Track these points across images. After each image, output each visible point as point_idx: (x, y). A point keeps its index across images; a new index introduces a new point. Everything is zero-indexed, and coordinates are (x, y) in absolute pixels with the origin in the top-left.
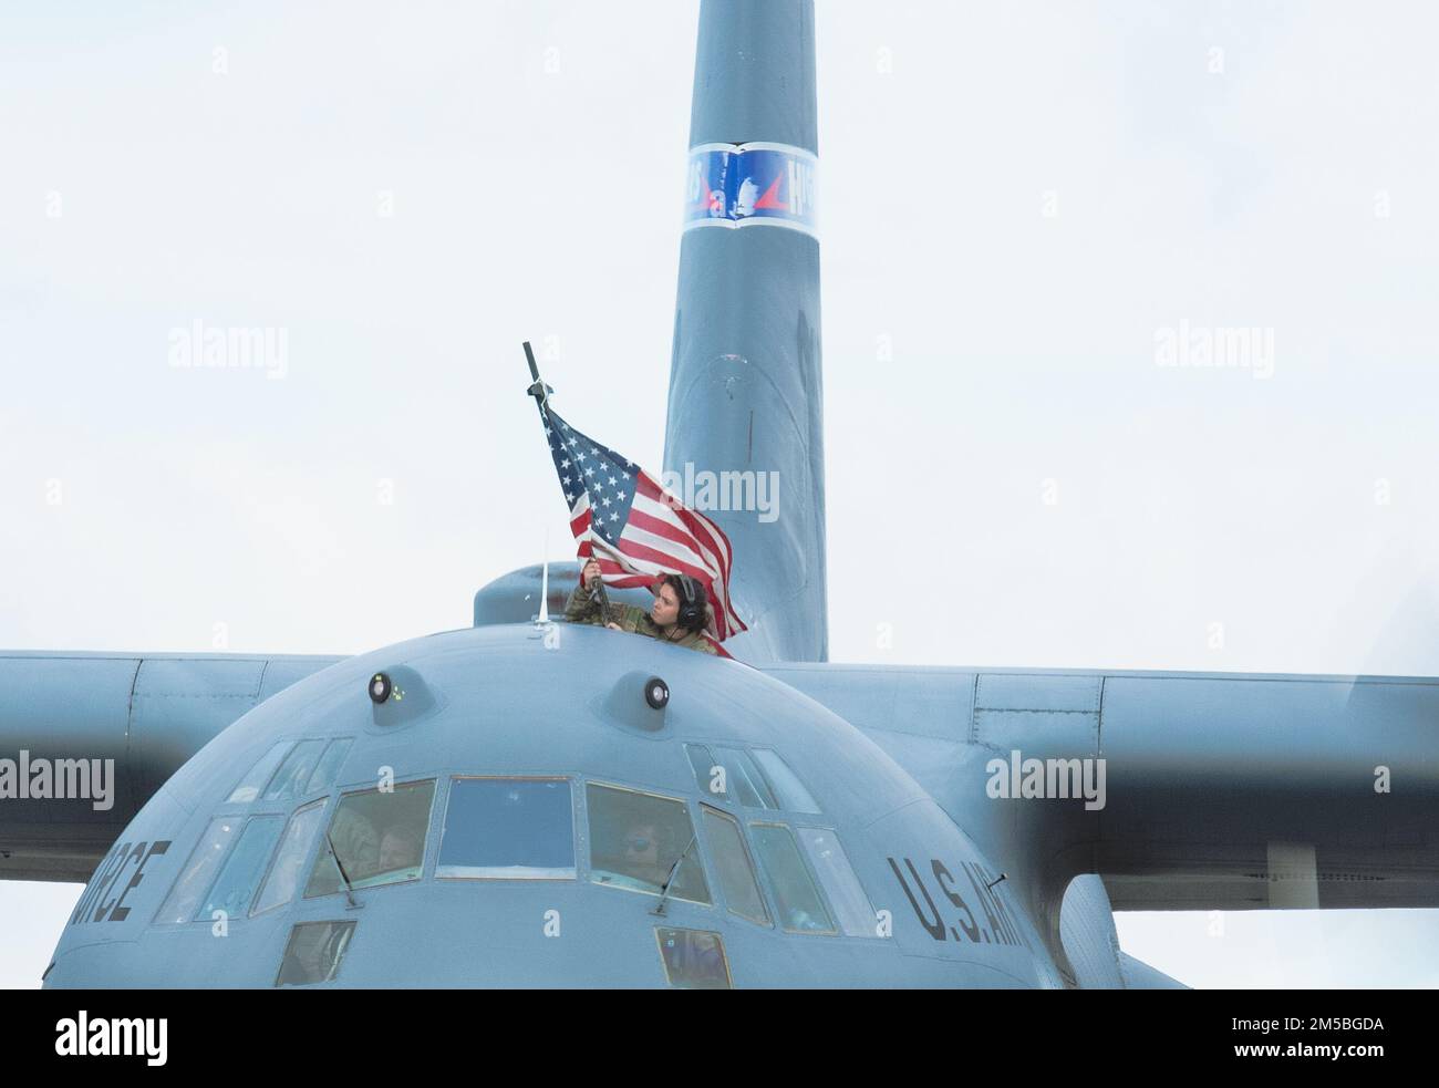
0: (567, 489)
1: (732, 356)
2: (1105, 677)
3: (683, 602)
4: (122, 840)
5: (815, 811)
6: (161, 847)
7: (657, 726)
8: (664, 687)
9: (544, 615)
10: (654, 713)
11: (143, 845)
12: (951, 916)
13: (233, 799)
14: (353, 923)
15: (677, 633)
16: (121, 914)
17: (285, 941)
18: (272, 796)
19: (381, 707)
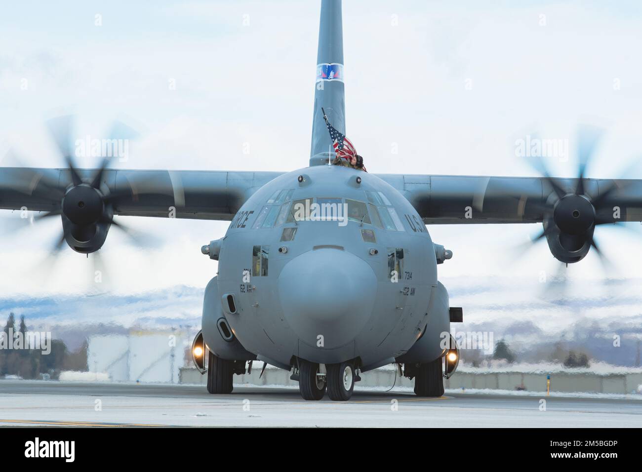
0: (332, 138)
1: (329, 108)
2: (430, 176)
3: (357, 161)
4: (239, 211)
5: (390, 205)
6: (252, 212)
7: (359, 187)
8: (360, 179)
9: (330, 164)
10: (358, 184)
11: (247, 212)
12: (417, 227)
13: (268, 202)
14: (297, 228)
15: (356, 167)
16: (243, 226)
17: (282, 232)
18: (277, 202)
19: (301, 183)
